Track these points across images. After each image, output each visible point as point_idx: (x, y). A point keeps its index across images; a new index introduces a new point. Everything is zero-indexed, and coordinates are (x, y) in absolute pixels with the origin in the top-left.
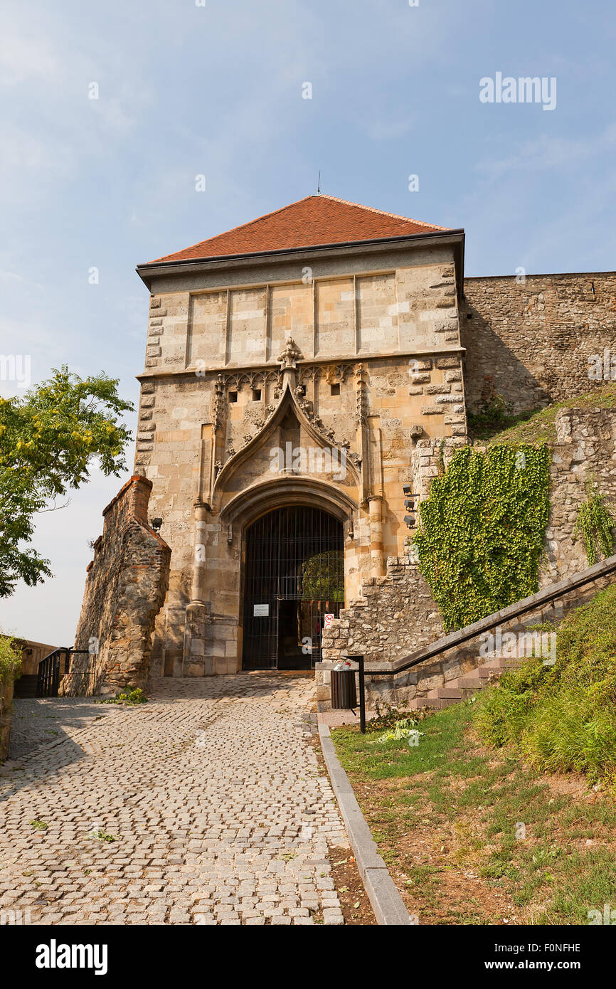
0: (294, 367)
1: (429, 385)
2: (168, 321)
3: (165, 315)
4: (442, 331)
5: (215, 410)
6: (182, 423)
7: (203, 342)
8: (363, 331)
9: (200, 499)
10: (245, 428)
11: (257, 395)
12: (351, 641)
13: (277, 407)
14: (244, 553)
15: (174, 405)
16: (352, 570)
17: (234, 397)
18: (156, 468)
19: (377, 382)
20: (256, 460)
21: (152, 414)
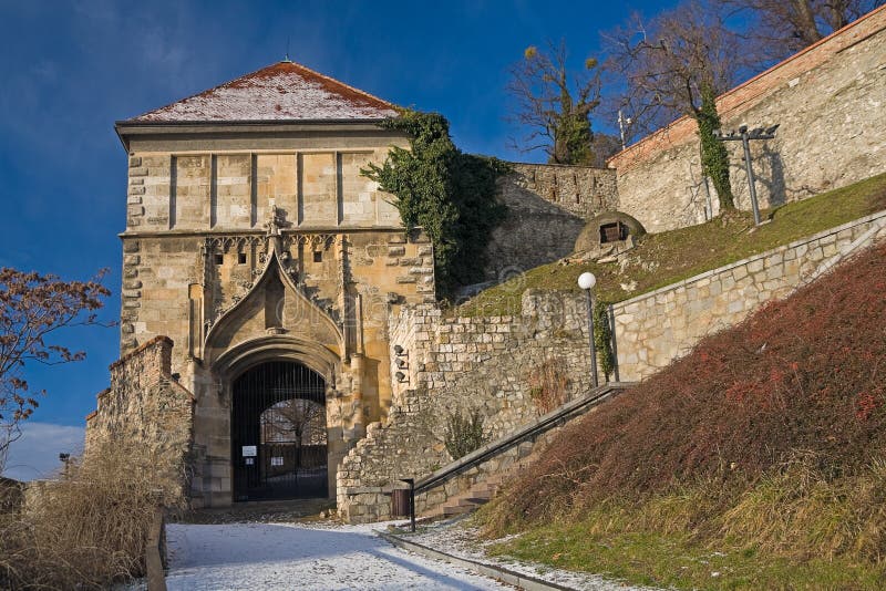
0: (279, 234)
1: (404, 258)
2: (149, 181)
3: (145, 175)
5: (201, 271)
6: (169, 282)
7: (187, 204)
8: (344, 204)
9: (191, 354)
10: (232, 289)
11: (242, 259)
13: (263, 270)
14: (232, 403)
15: (159, 265)
17: (220, 260)
18: (144, 324)
19: (356, 252)
20: (244, 320)
21: (138, 272)
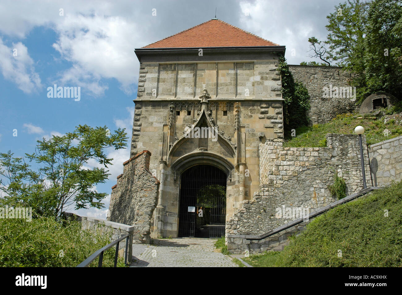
0: (207, 102)
1: (268, 115)
2: (148, 76)
3: (147, 73)
4: (274, 90)
5: (169, 118)
6: (154, 123)
7: (164, 86)
8: (239, 88)
9: (162, 159)
10: (183, 128)
11: (189, 113)
12: (238, 226)
13: (198, 119)
14: (180, 185)
15: (150, 115)
16: (230, 195)
17: (178, 113)
18: (142, 143)
19: (244, 111)
20: (188, 143)
21: (140, 118)
